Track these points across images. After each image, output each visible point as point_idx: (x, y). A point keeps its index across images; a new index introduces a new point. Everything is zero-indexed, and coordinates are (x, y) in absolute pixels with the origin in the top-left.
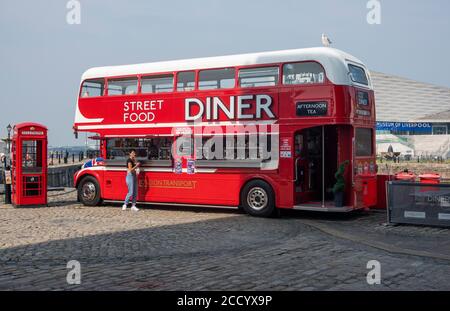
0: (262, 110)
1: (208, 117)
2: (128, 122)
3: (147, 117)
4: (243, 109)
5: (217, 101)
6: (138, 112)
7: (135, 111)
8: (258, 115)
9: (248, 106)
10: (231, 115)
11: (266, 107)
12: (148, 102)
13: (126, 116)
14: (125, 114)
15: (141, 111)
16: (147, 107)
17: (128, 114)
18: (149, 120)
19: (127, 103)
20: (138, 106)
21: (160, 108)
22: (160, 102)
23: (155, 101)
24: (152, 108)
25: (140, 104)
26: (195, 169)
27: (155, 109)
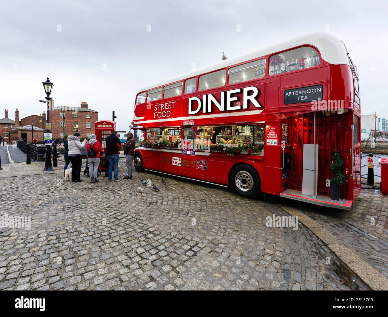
2: (157, 118)
3: (166, 114)
6: (162, 111)
7: (160, 111)
8: (245, 106)
9: (235, 99)
12: (167, 103)
13: (156, 114)
14: (155, 113)
15: (163, 110)
16: (166, 107)
17: (156, 113)
18: (167, 116)
19: (156, 105)
20: (162, 107)
21: (174, 107)
22: (174, 102)
23: (171, 103)
24: (169, 107)
25: (162, 105)
26: (195, 152)
27: (171, 108)
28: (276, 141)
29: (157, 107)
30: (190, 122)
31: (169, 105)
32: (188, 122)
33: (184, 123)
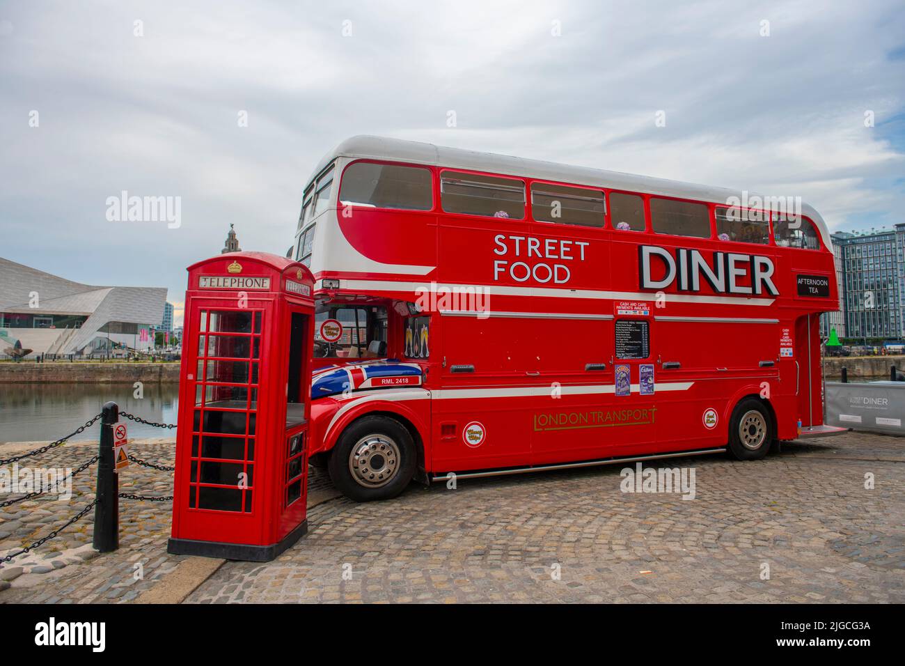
0: (763, 281)
1: (684, 286)
3: (553, 273)
4: (737, 276)
5: (697, 257)
6: (533, 261)
7: (525, 259)
8: (759, 291)
9: (743, 272)
10: (720, 285)
11: (767, 276)
12: (556, 241)
13: (500, 266)
14: (496, 262)
15: (537, 260)
16: (551, 252)
17: (506, 263)
18: (556, 281)
19: (503, 237)
20: (530, 247)
21: (583, 259)
22: (583, 244)
23: (571, 242)
24: (565, 255)
25: (534, 243)
26: (655, 385)
27: (571, 258)
28: (791, 350)
29: (511, 244)
30: (638, 308)
31: (563, 249)
32: (634, 307)
33: (619, 307)
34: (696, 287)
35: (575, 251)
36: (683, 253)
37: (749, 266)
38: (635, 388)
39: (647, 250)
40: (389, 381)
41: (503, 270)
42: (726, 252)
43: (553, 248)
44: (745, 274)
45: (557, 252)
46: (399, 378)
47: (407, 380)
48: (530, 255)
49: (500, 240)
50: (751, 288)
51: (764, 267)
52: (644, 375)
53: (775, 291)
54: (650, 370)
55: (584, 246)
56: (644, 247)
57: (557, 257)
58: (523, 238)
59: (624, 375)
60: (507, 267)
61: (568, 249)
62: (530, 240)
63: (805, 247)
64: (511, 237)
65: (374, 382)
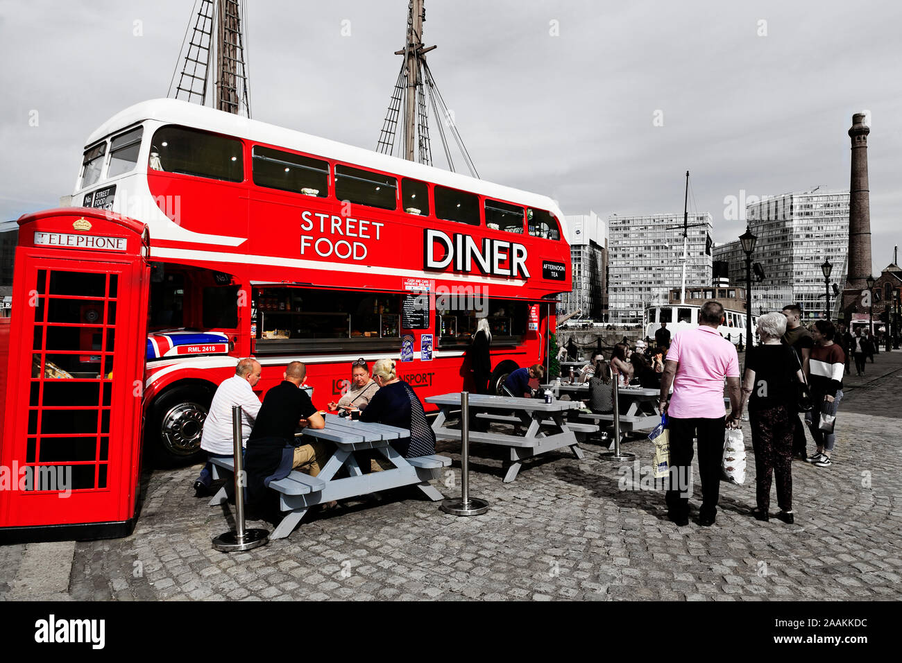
1: (460, 267)
3: (352, 250)
4: (499, 260)
5: (470, 242)
7: (327, 233)
8: (515, 273)
9: (504, 257)
10: (486, 267)
11: (522, 261)
12: (355, 221)
13: (306, 241)
14: (303, 238)
15: (339, 237)
16: (351, 230)
17: (311, 238)
18: (355, 258)
19: (310, 214)
20: (333, 225)
21: (378, 238)
22: (378, 225)
23: (368, 223)
24: (363, 234)
25: (336, 222)
26: (433, 352)
27: (368, 237)
28: (536, 324)
29: (316, 221)
30: (422, 285)
31: (361, 228)
32: (418, 283)
33: (405, 283)
34: (468, 268)
35: (371, 230)
36: (459, 237)
37: (509, 251)
38: (417, 355)
39: (431, 234)
40: (195, 349)
41: (309, 245)
42: (492, 238)
43: (353, 227)
44: (505, 258)
45: (356, 230)
46: (206, 346)
47: (214, 348)
48: (333, 232)
49: (307, 216)
50: (509, 271)
51: (520, 254)
52: (425, 344)
53: (527, 274)
54: (430, 339)
55: (380, 227)
56: (428, 230)
57: (356, 235)
58: (327, 216)
59: (409, 344)
60: (313, 242)
61: (366, 229)
62: (333, 218)
63: (550, 238)
64: (317, 215)
65: (179, 350)
